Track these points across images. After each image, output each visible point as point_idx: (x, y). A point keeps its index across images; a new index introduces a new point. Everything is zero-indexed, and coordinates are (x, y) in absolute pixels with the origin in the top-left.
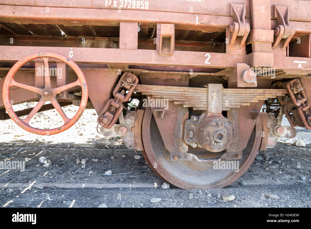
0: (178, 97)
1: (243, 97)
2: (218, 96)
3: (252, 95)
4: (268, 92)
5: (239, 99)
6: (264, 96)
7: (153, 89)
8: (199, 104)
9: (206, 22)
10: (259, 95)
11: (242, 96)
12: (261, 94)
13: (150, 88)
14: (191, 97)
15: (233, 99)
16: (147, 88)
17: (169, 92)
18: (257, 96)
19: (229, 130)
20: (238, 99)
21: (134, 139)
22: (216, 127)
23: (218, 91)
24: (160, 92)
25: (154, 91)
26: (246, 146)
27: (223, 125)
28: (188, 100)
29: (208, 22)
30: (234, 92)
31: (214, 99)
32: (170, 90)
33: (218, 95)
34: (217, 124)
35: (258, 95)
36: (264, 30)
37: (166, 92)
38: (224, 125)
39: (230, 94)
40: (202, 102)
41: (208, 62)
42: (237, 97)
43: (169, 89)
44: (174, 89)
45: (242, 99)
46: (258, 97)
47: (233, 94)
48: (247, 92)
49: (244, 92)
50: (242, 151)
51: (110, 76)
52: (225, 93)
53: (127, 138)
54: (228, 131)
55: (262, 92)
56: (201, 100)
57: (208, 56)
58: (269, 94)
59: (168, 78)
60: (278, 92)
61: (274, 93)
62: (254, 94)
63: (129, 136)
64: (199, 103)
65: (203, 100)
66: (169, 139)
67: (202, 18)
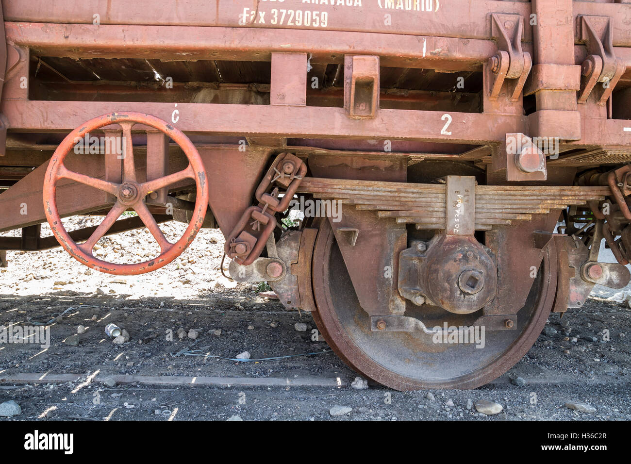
0: (385, 202)
1: (516, 202)
2: (467, 201)
3: (535, 197)
4: (569, 193)
5: (509, 207)
6: (560, 201)
7: (335, 187)
8: (429, 216)
9: (443, 52)
10: (551, 199)
11: (515, 200)
12: (554, 197)
13: (329, 185)
14: (412, 202)
15: (497, 206)
16: (324, 185)
17: (368, 193)
18: (547, 200)
19: (490, 269)
20: (507, 206)
21: (296, 287)
22: (462, 263)
23: (466, 191)
24: (351, 192)
25: (337, 191)
26: (524, 304)
27: (477, 258)
28: (406, 207)
29: (446, 52)
30: (500, 192)
31: (459, 206)
32: (371, 188)
33: (466, 198)
34: (465, 257)
35: (549, 198)
36: (560, 66)
37: (362, 193)
38: (479, 259)
39: (491, 197)
40: (434, 213)
41: (447, 130)
42: (507, 202)
43: (368, 186)
44: (379, 187)
45: (515, 207)
46: (549, 202)
47: (496, 197)
48: (527, 193)
49: (520, 193)
50: (515, 313)
51: (250, 160)
52: (481, 195)
53: (282, 285)
54: (487, 272)
55: (557, 193)
56: (432, 209)
57: (447, 119)
58: (571, 196)
59: (366, 165)
60: (589, 193)
61: (582, 193)
62: (540, 196)
63: (287, 282)
64: (428, 214)
65: (436, 209)
66: (367, 288)
67: (434, 43)
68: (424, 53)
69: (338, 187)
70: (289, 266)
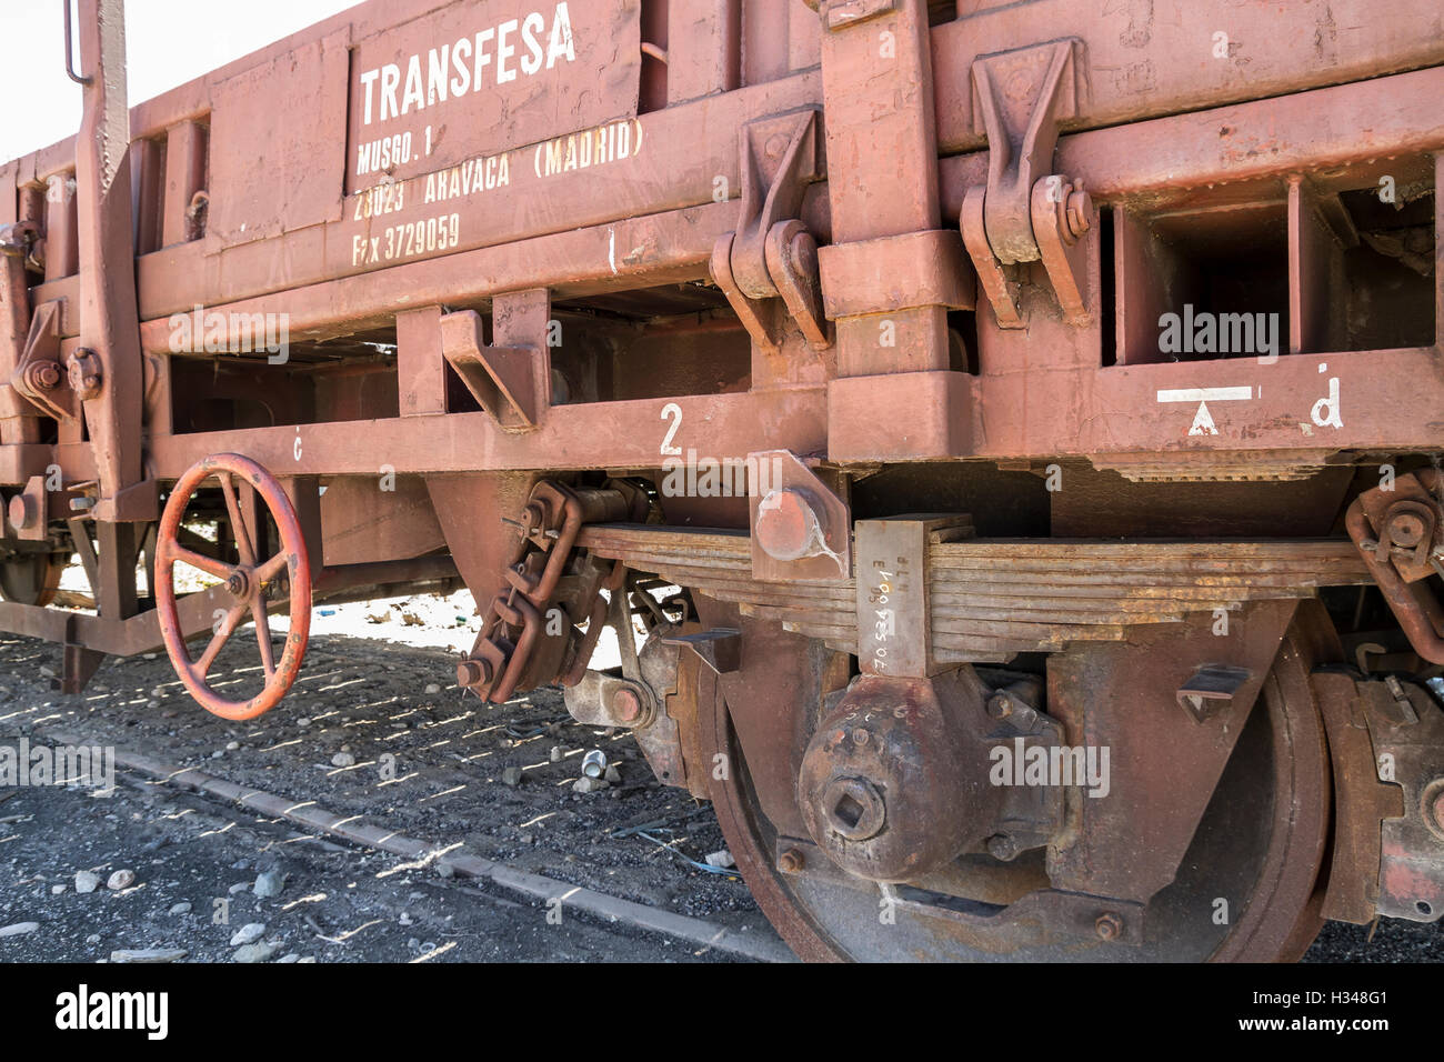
0: (734, 585)
1: (1050, 590)
2: (905, 587)
3: (1107, 579)
4: (1220, 566)
5: (1029, 604)
6: (1191, 591)
7: (641, 548)
8: (825, 621)
9: (647, 253)
10: (1159, 585)
11: (1045, 585)
12: (1168, 578)
13: (631, 544)
14: (787, 584)
15: (992, 602)
16: (622, 545)
17: (700, 563)
18: (1145, 585)
20: (1021, 603)
21: (676, 743)
22: (838, 757)
23: (902, 561)
24: (669, 560)
25: (645, 557)
26: (1171, 877)
27: (876, 748)
28: (775, 599)
29: (653, 251)
30: (1001, 562)
31: (883, 599)
32: (704, 552)
33: (901, 580)
34: (849, 744)
35: (1151, 580)
37: (689, 562)
38: (881, 751)
39: (978, 576)
40: (837, 615)
41: (673, 444)
42: (1021, 590)
43: (698, 547)
44: (719, 548)
45: (1044, 604)
46: (1151, 592)
47: (991, 577)
48: (1079, 565)
49: (1057, 564)
50: (1143, 898)
52: (948, 570)
53: (652, 738)
55: (1178, 566)
56: (830, 605)
57: (671, 414)
58: (1228, 575)
60: (1295, 567)
61: (1266, 567)
62: (1123, 573)
63: (660, 731)
64: (822, 617)
65: (840, 605)
66: (773, 769)
67: (628, 235)
68: (613, 265)
69: (646, 548)
70: (663, 698)
